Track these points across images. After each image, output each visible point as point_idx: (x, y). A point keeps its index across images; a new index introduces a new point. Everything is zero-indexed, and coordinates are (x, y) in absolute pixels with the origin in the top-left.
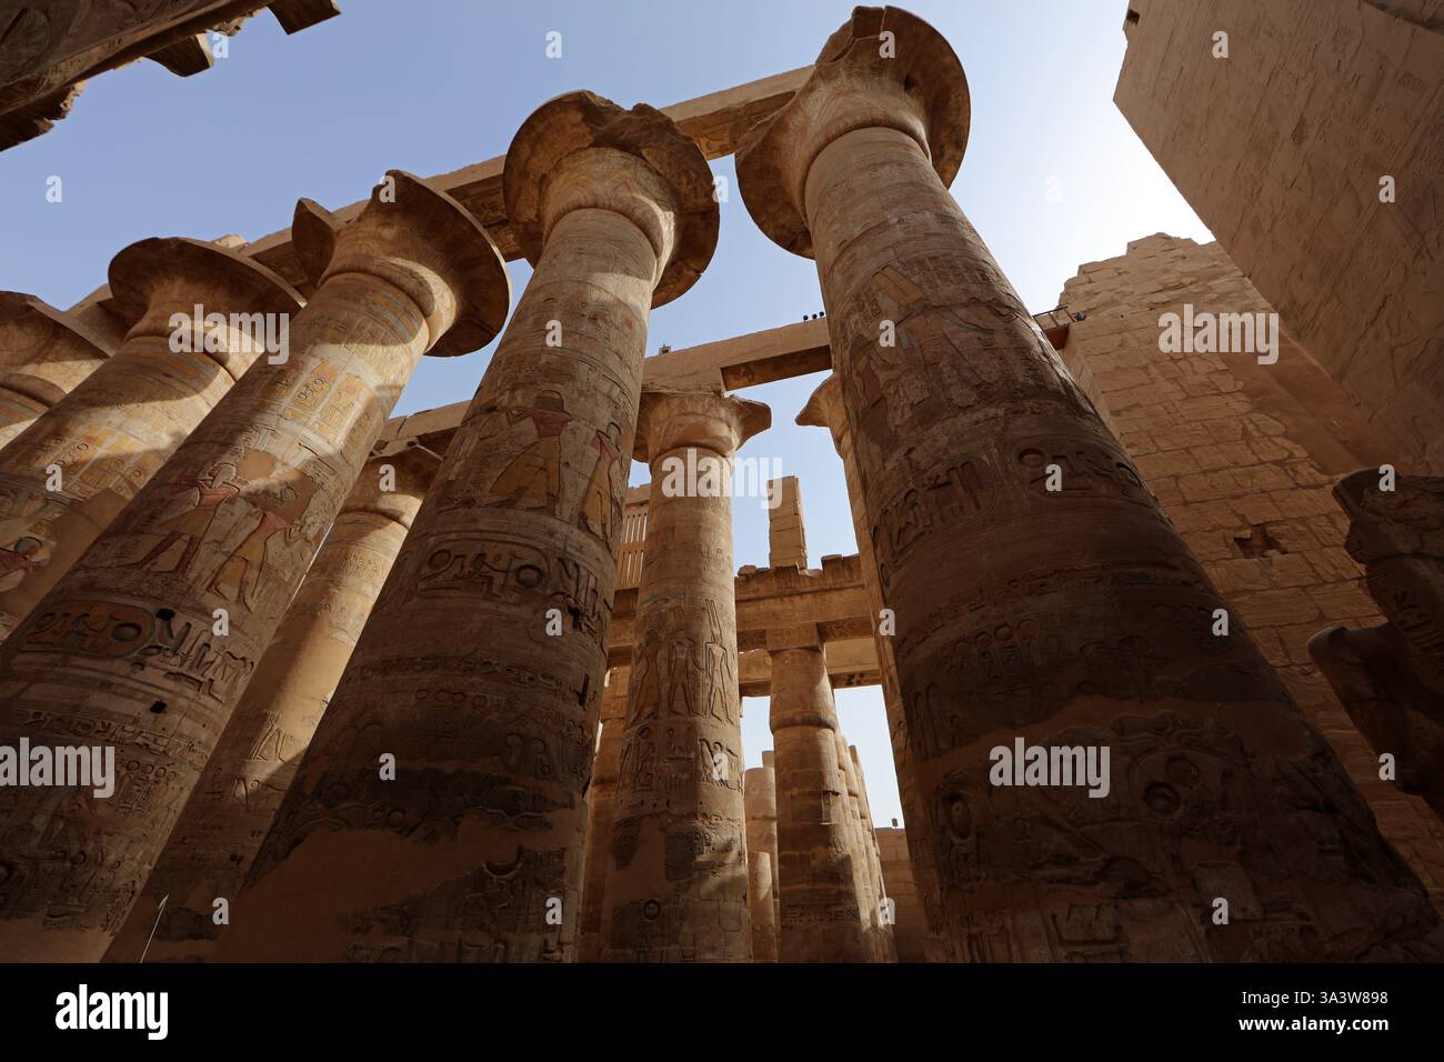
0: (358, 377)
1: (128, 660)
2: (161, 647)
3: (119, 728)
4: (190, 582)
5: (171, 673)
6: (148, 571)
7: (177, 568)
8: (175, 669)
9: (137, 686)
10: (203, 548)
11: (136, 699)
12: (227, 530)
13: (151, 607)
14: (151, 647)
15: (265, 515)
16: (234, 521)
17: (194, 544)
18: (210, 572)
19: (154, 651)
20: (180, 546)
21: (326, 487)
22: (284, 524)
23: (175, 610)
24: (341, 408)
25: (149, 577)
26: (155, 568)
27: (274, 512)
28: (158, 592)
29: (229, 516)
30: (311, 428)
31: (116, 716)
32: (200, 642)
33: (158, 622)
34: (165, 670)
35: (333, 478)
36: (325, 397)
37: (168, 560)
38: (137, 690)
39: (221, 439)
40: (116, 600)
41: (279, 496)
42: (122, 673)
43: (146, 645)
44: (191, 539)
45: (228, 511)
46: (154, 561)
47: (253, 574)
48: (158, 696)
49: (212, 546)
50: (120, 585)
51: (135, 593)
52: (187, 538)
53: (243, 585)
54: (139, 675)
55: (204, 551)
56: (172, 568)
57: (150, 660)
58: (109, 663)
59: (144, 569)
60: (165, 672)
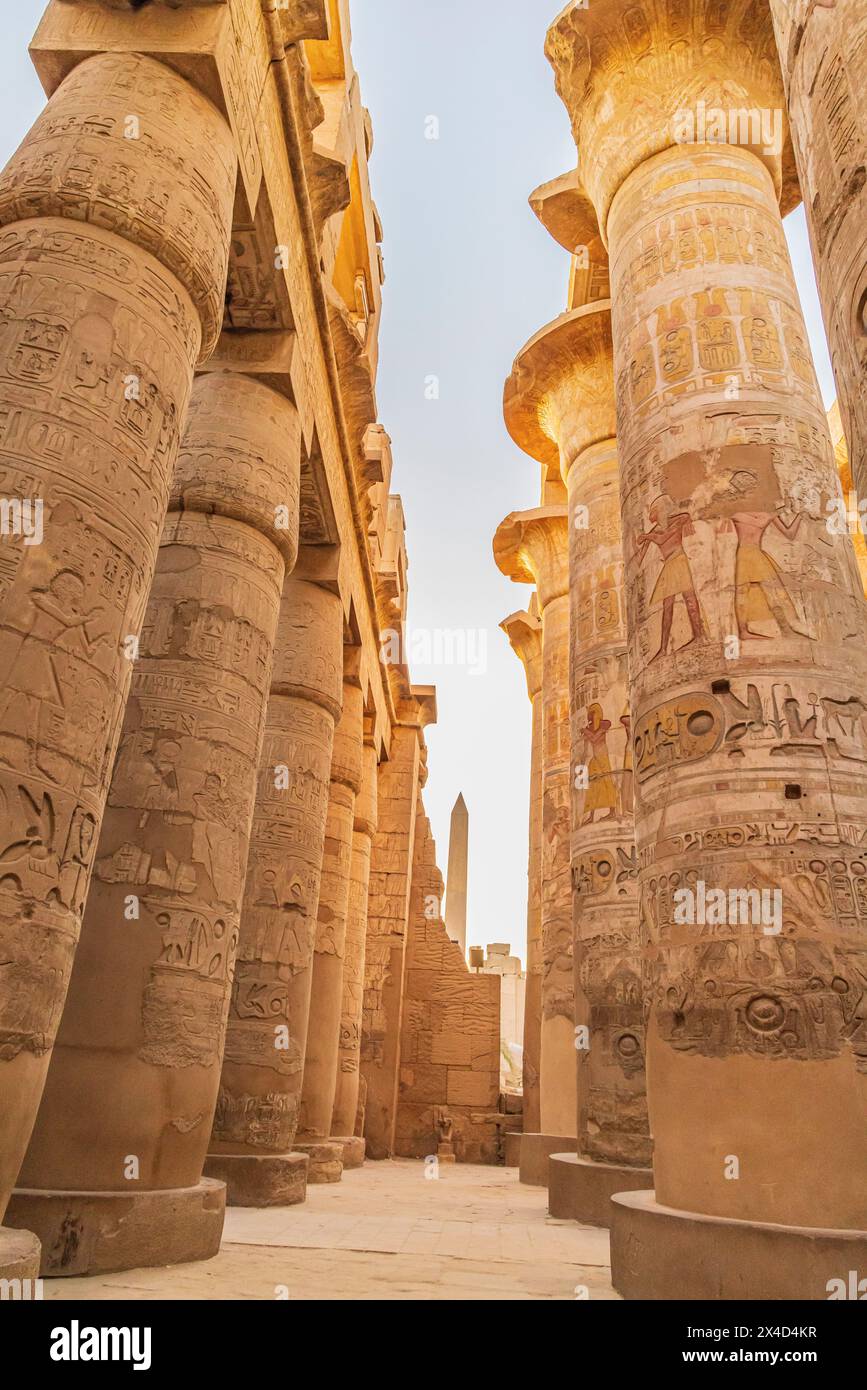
0: (708, 289)
1: (722, 751)
2: (744, 724)
3: (770, 827)
4: (717, 640)
5: (775, 748)
6: (674, 653)
7: (694, 632)
8: (777, 742)
9: (751, 775)
10: (702, 597)
11: (761, 790)
12: (710, 564)
13: (703, 686)
14: (733, 729)
15: (735, 521)
16: (710, 548)
17: (691, 598)
18: (728, 620)
19: (739, 731)
20: (680, 611)
21: (781, 440)
22: (765, 517)
23: (726, 678)
24: (719, 339)
25: (678, 658)
26: (677, 646)
27: (743, 511)
28: (696, 668)
29: (700, 548)
30: (705, 390)
31: (756, 816)
32: (780, 702)
33: (719, 697)
34: (765, 746)
35: (782, 424)
36: (691, 345)
37: (681, 630)
38: (755, 780)
39: (637, 479)
40: (669, 696)
41: (733, 490)
42: (727, 767)
43: (727, 729)
44: (684, 596)
45: (694, 544)
46: (670, 639)
47: (777, 596)
48: (783, 779)
49: (709, 589)
50: (663, 680)
51: (679, 681)
52: (679, 597)
53: (775, 611)
54: (745, 763)
55: (706, 601)
56: (690, 636)
57: (743, 741)
58: (708, 762)
59: (669, 652)
60: (769, 750)
